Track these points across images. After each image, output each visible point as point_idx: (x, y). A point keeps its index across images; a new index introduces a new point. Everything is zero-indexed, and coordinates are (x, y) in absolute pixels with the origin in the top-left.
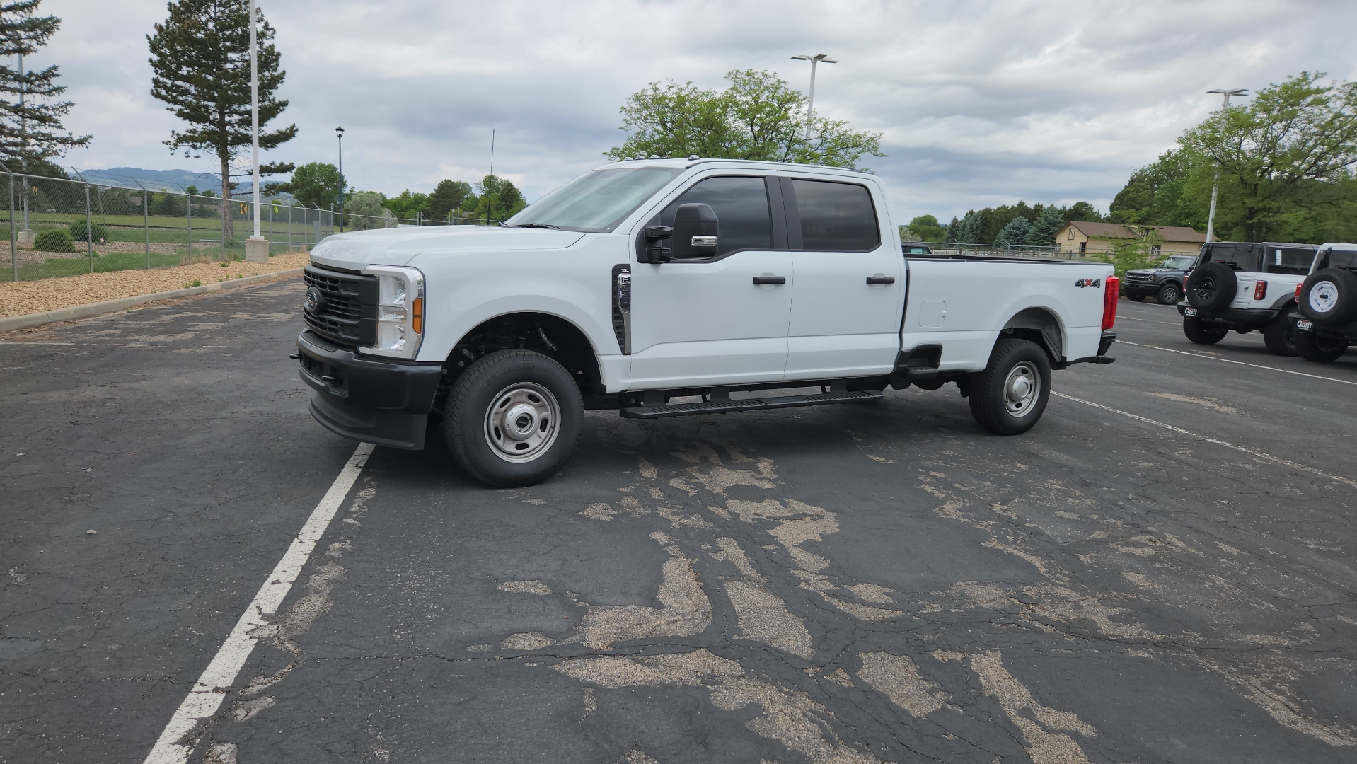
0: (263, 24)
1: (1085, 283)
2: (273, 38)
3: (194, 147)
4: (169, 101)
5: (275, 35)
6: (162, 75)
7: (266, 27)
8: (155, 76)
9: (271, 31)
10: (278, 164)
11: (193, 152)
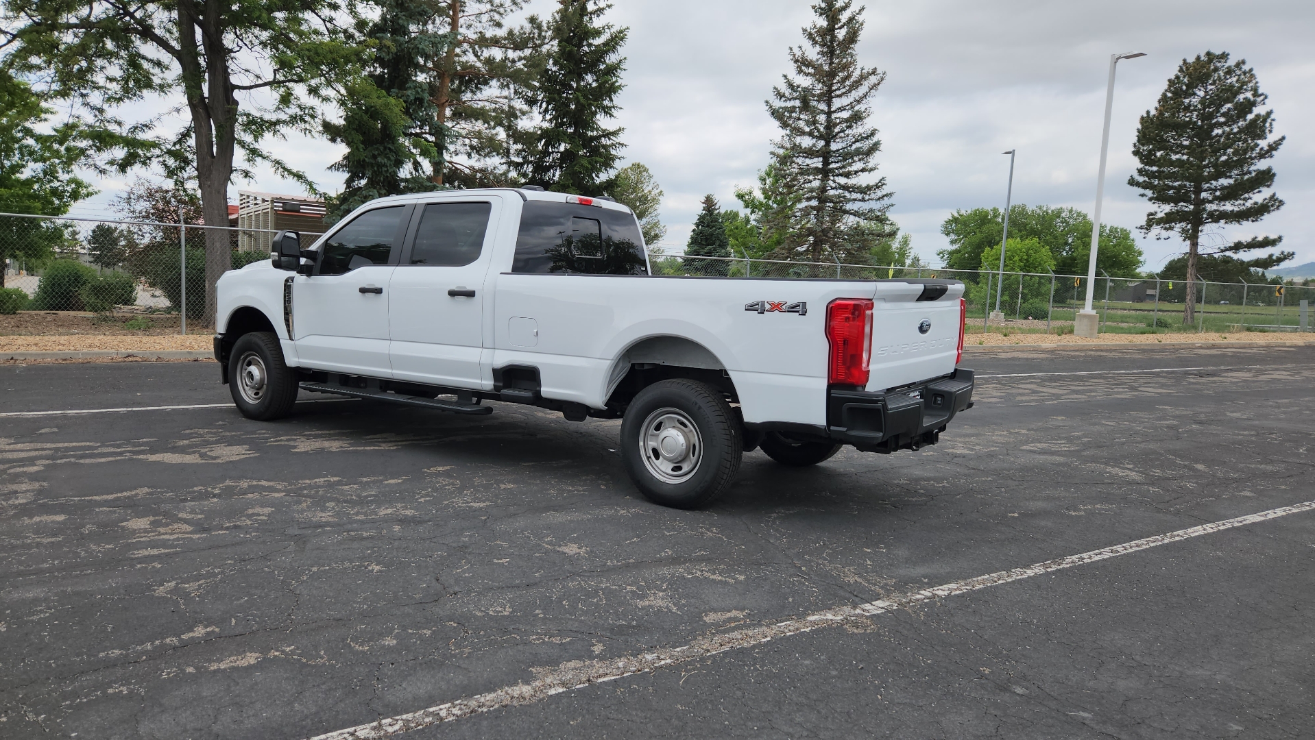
0: (1252, 92)
1: (767, 307)
2: (1264, 104)
3: (1166, 229)
4: (1144, 188)
5: (1266, 101)
6: (1146, 164)
7: (1256, 94)
8: (1140, 166)
9: (1262, 97)
10: (1260, 238)
11: (1165, 234)
